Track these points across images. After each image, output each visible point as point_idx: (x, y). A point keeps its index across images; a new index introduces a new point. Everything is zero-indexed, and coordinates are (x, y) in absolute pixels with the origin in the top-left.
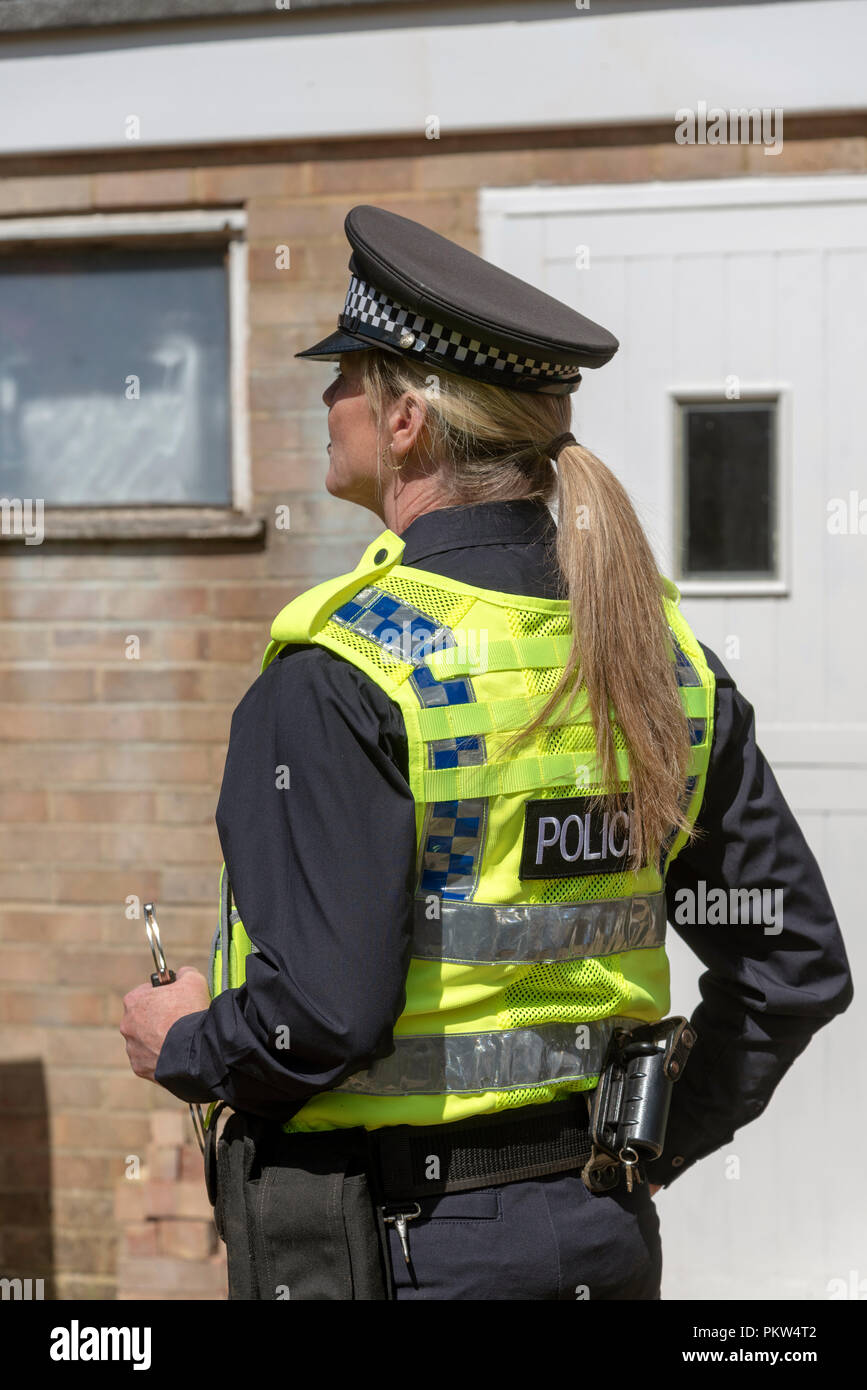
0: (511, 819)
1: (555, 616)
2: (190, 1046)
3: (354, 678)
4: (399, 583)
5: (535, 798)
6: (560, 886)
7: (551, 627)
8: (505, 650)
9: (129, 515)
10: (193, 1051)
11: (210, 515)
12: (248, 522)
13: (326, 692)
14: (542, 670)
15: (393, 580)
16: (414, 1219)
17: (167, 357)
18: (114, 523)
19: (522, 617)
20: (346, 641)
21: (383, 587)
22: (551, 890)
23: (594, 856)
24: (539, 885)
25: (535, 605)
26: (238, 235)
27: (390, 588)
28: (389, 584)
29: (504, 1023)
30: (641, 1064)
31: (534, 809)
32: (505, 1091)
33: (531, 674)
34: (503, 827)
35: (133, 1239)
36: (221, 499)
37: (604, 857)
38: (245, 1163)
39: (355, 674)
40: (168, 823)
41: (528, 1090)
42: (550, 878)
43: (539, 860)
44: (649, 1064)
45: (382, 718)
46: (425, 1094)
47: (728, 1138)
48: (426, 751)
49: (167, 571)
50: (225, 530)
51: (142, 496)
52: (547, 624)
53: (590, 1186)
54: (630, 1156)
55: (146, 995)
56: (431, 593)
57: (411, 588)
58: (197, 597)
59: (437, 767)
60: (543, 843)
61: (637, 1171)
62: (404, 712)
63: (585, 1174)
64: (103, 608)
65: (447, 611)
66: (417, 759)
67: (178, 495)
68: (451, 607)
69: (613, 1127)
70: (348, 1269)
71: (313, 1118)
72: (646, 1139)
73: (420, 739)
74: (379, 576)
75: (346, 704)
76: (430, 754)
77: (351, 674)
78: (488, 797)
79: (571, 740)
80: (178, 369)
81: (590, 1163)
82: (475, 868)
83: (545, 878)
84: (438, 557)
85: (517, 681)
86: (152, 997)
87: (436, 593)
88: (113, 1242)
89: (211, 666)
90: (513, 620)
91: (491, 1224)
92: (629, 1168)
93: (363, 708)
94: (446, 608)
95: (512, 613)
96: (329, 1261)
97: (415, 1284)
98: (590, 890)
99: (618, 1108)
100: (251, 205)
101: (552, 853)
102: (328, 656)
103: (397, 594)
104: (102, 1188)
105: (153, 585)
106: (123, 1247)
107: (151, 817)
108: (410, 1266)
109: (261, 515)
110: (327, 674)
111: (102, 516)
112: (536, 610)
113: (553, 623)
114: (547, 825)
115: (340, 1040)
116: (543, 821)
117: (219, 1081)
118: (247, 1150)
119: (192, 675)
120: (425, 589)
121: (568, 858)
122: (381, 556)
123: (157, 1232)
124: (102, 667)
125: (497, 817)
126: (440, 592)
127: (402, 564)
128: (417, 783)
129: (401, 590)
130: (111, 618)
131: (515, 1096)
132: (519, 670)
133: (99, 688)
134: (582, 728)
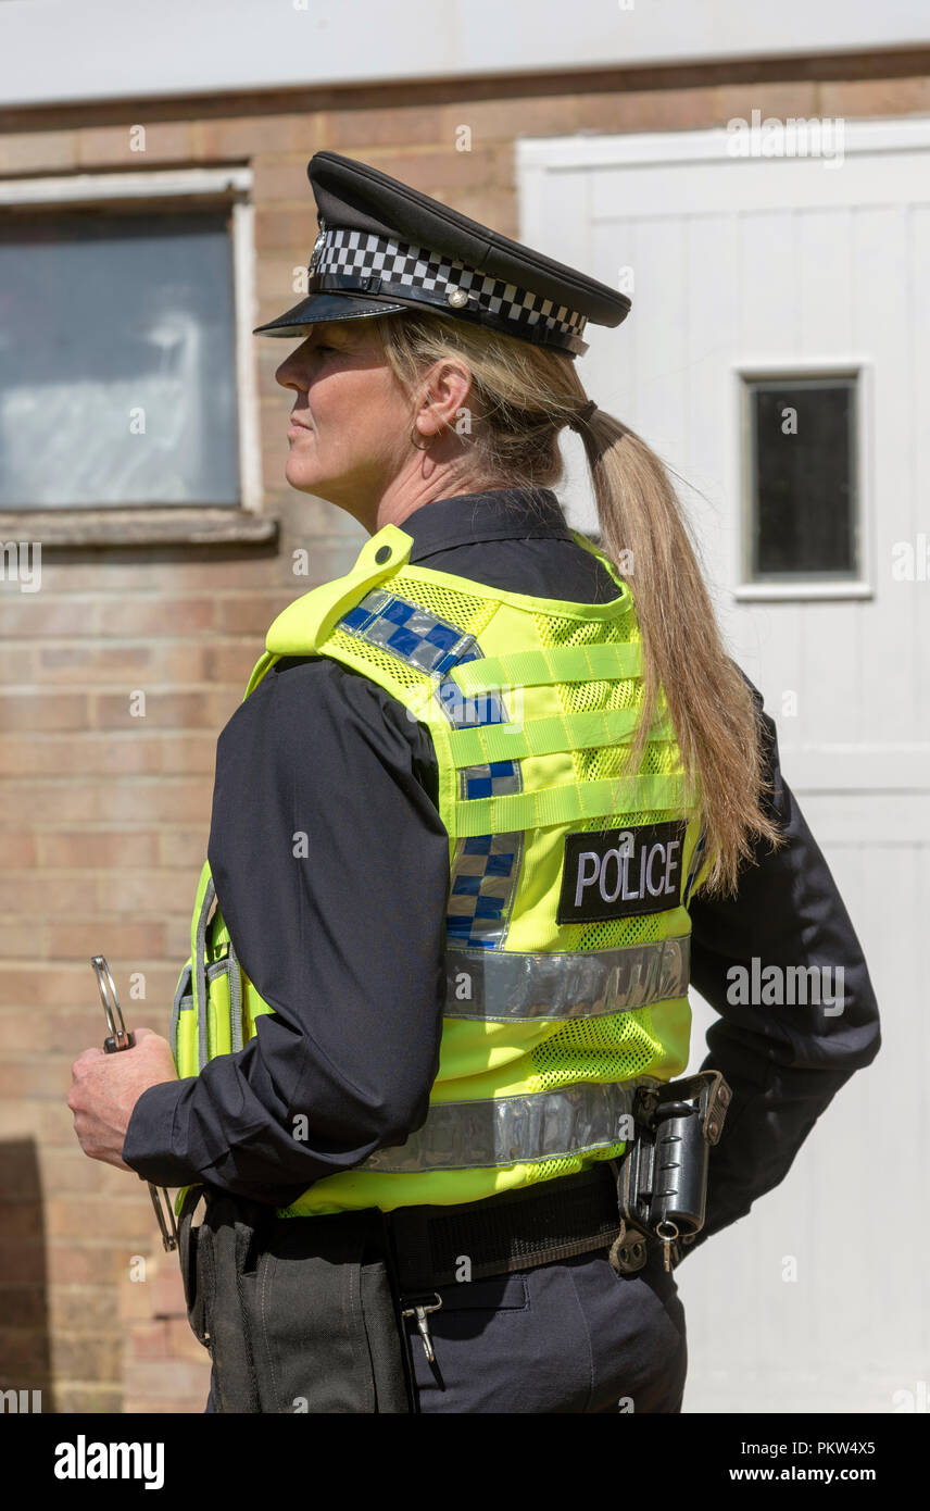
0: (548, 854)
1: (586, 622)
2: (172, 1121)
3: (375, 697)
4: (411, 585)
5: (575, 832)
6: (598, 931)
7: (582, 635)
8: (537, 661)
9: (123, 518)
10: (176, 1127)
11: (215, 516)
12: (258, 524)
13: (343, 711)
14: (575, 685)
15: (404, 582)
16: (435, 1311)
17: (164, 337)
18: (105, 527)
19: (552, 623)
20: (358, 652)
21: (392, 590)
22: (589, 936)
23: (633, 895)
24: (577, 931)
25: (565, 610)
26: (243, 196)
27: (401, 591)
28: (400, 587)
29: (533, 1086)
30: (673, 1125)
31: (575, 843)
32: (536, 1162)
33: (565, 690)
34: (538, 865)
35: (140, 1341)
36: (229, 498)
37: (642, 896)
38: (237, 1253)
39: (374, 692)
40: (173, 868)
41: (559, 1161)
42: (587, 922)
43: (578, 902)
44: (680, 1126)
45: (411, 741)
46: (448, 1169)
47: (744, 1210)
48: (459, 779)
49: (168, 582)
50: (232, 533)
51: (139, 495)
52: (578, 631)
53: (619, 1268)
54: (668, 1231)
55: (101, 1063)
56: (448, 596)
57: (425, 591)
58: (201, 611)
59: (470, 797)
60: (583, 882)
61: (675, 1248)
62: (433, 734)
63: (613, 1254)
64: (96, 624)
65: (469, 617)
66: (448, 789)
67: (179, 494)
68: (472, 612)
69: (645, 1199)
70: (370, 1370)
71: (318, 1201)
72: (687, 1211)
73: (452, 766)
74: (386, 577)
75: (369, 726)
76: (462, 783)
77: (369, 692)
78: (523, 832)
79: (608, 763)
80: (176, 351)
81: (619, 1241)
82: (505, 912)
83: (582, 922)
84: (446, 554)
85: (550, 697)
86: (109, 1065)
87: (453, 596)
88: (118, 1345)
89: (220, 688)
90: (543, 628)
91: (520, 1314)
92: (667, 1245)
93: (389, 730)
94: (467, 613)
95: (540, 620)
96: (347, 1363)
97: (441, 1386)
98: (626, 935)
99: (651, 1177)
100: (256, 162)
101: (591, 892)
102: (340, 670)
103: (409, 599)
104: (104, 1283)
105: (154, 597)
106: (129, 1350)
107: (154, 861)
108: (434, 1366)
109: (273, 515)
110: (342, 690)
111: (93, 520)
112: (568, 616)
113: (585, 630)
114: (586, 861)
115: (374, 1113)
116: (583, 857)
117: (210, 1162)
118: (239, 1240)
119: (197, 699)
120: (441, 591)
121: (607, 898)
122: (383, 555)
123: (167, 1333)
124: (96, 691)
125: (533, 854)
126: (458, 595)
127: (410, 564)
128: (448, 815)
129: (414, 593)
130: (105, 635)
131: (546, 1168)
132: (552, 685)
133: (93, 714)
134: (619, 750)
